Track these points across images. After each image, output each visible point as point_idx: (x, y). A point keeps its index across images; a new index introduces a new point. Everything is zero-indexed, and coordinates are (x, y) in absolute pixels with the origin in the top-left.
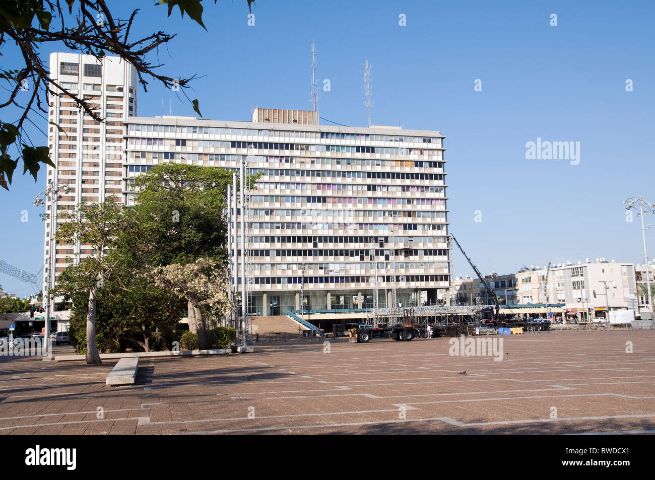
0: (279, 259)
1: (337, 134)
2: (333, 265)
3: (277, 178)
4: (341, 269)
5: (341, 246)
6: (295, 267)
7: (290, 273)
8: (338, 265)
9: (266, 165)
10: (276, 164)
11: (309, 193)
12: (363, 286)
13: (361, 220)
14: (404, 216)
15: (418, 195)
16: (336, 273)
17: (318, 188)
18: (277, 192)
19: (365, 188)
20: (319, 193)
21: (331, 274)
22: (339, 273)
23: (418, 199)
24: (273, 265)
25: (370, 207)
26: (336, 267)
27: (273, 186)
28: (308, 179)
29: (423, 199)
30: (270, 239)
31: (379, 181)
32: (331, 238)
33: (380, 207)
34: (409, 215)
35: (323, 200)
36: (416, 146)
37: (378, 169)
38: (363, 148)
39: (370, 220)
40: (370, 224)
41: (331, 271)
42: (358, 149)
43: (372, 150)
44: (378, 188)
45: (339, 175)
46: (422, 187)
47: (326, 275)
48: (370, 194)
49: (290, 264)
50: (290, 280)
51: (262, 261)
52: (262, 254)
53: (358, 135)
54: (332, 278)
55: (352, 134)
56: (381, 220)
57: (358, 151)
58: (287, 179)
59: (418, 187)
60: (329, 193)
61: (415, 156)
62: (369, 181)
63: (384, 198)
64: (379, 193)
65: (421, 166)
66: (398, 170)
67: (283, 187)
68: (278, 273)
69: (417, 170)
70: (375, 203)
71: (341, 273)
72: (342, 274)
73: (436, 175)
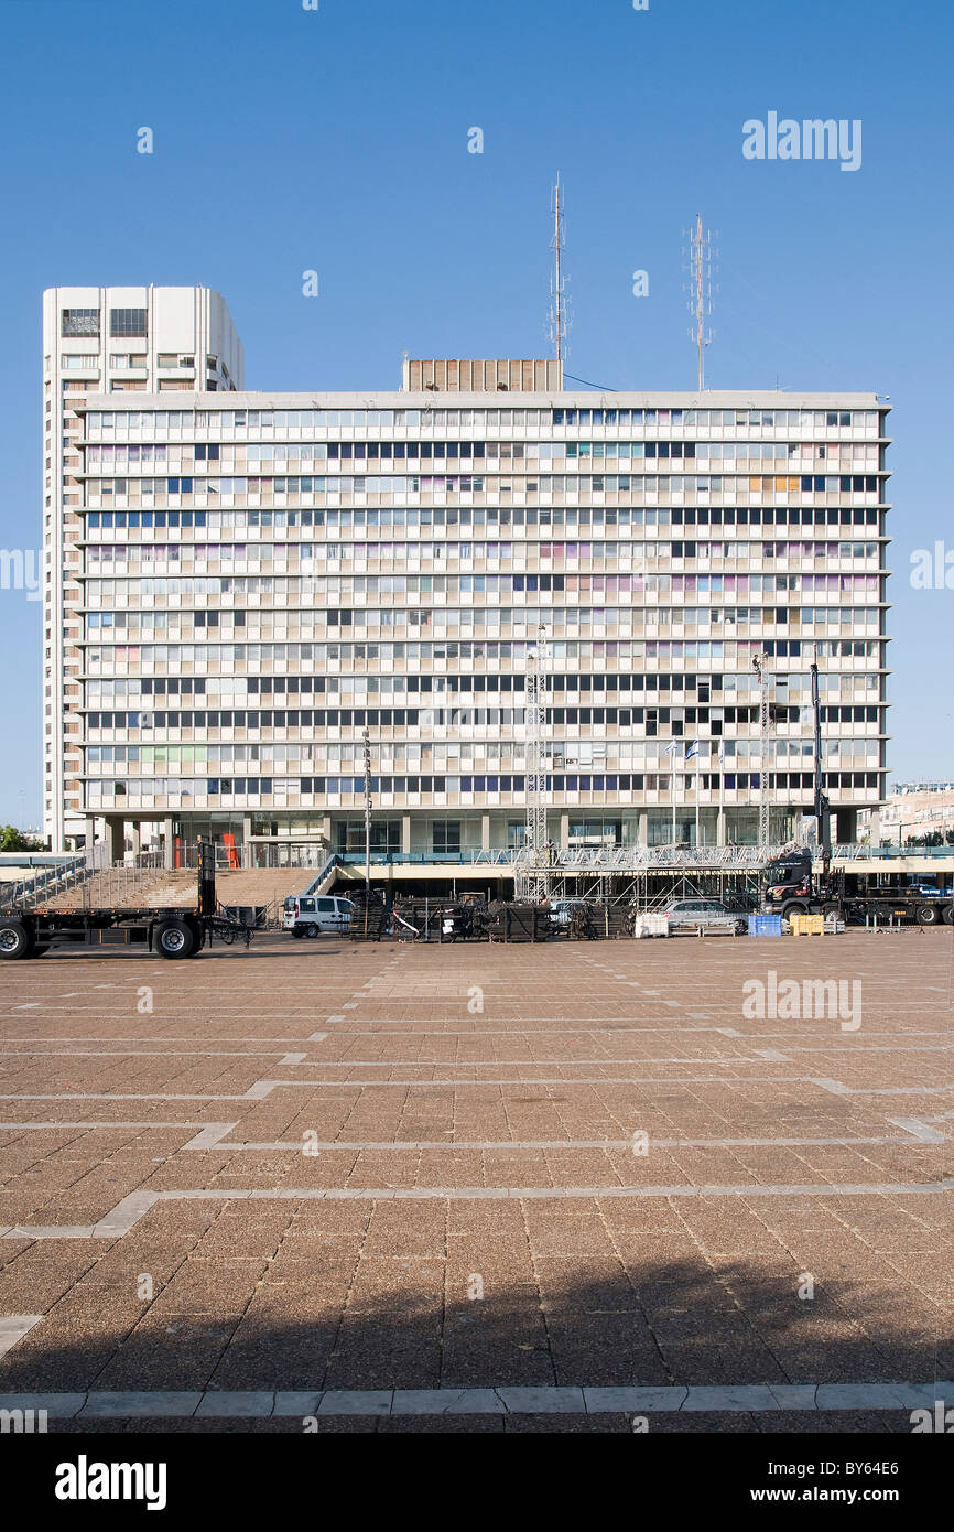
0: (440, 732)
1: (598, 412)
2: (577, 745)
3: (439, 532)
4: (595, 755)
5: (598, 699)
6: (480, 751)
7: (466, 767)
8: (590, 745)
9: (414, 500)
10: (438, 496)
11: (519, 567)
12: (650, 798)
13: (651, 632)
14: (768, 620)
15: (808, 565)
16: (583, 767)
17: (544, 554)
18: (439, 567)
19: (667, 550)
20: (546, 566)
21: (571, 769)
22: (590, 767)
23: (806, 576)
24: (425, 746)
25: (677, 598)
26: (586, 752)
27: (429, 551)
28: (519, 532)
29: (820, 576)
30: (420, 683)
31: (702, 532)
32: (572, 679)
33: (703, 598)
34: (781, 619)
35: (557, 582)
36: (807, 435)
37: (703, 500)
38: (663, 445)
39: (677, 632)
40: (674, 642)
41: (571, 761)
42: (651, 448)
43: (688, 449)
44: (701, 550)
45: (597, 518)
46: (820, 544)
47: (558, 772)
48: (678, 565)
49: (469, 743)
50: (466, 783)
51: (400, 738)
52: (399, 721)
53: (651, 411)
54: (572, 778)
55: (637, 411)
56: (704, 631)
57: (650, 454)
58: (465, 532)
59: (807, 544)
60: (571, 565)
61: (804, 463)
62: (678, 532)
63: (716, 576)
64: (702, 564)
65: (820, 487)
66: (755, 500)
67: (455, 553)
68: (438, 767)
69: (808, 500)
70: (689, 589)
71: (595, 767)
72: (599, 769)
73: (859, 511)
